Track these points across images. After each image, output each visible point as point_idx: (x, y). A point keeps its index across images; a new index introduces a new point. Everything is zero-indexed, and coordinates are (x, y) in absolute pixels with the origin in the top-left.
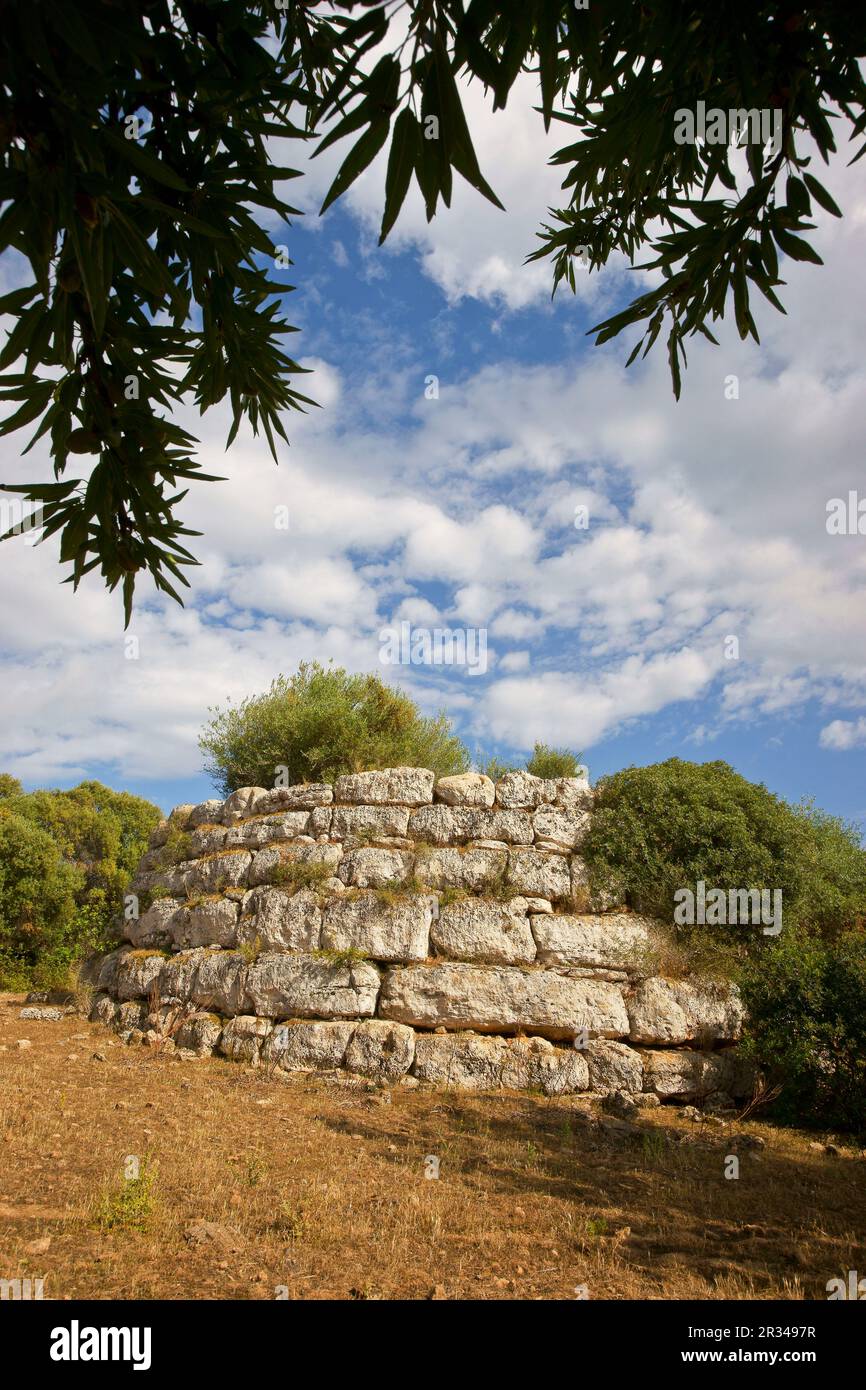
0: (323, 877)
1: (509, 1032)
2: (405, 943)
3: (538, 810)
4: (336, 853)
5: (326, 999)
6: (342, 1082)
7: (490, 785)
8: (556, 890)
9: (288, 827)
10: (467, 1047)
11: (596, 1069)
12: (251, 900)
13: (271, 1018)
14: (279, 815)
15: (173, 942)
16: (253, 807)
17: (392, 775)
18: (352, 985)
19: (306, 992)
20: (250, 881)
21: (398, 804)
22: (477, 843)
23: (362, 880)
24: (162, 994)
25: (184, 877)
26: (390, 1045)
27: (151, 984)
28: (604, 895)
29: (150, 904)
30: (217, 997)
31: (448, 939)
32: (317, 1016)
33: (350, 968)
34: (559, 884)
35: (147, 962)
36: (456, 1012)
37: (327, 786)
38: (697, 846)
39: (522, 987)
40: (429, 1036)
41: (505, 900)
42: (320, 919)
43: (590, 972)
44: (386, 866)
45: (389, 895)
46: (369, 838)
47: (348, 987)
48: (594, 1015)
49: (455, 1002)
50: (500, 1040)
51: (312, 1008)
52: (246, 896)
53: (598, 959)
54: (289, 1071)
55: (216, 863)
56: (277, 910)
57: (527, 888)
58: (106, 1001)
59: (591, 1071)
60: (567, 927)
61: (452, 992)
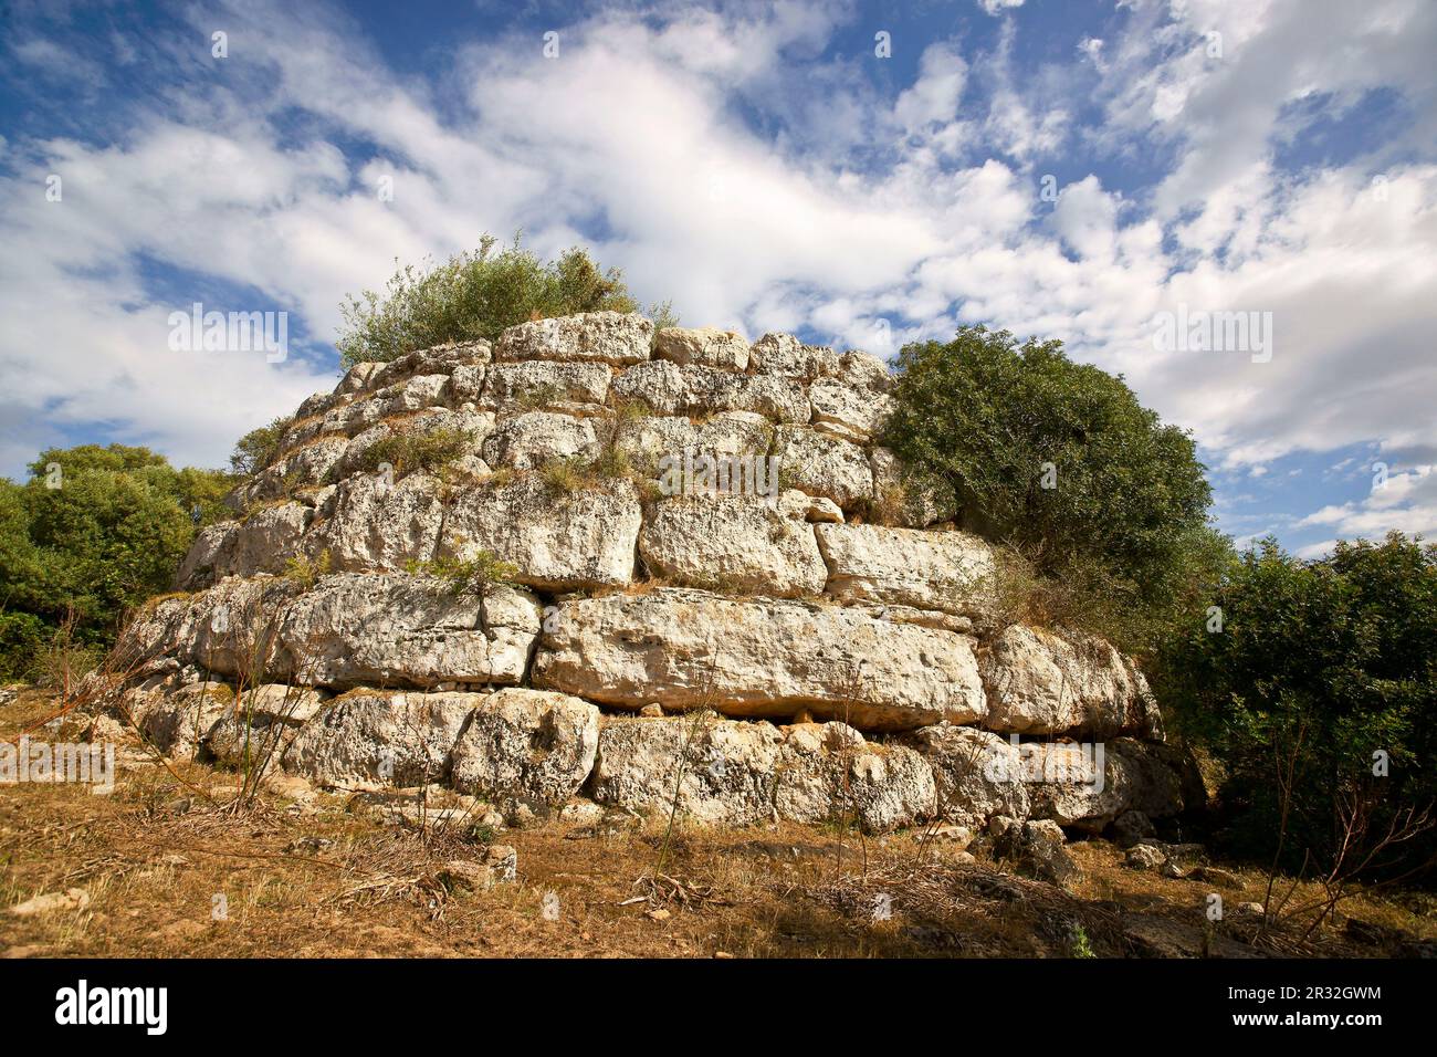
0: (454, 455)
1: (784, 714)
2: (591, 554)
3: (815, 383)
4: (486, 423)
5: (426, 649)
7: (742, 341)
8: (853, 488)
9: (412, 395)
10: (706, 741)
11: (948, 779)
13: (320, 688)
14: (402, 383)
16: (370, 384)
17: (587, 322)
18: (483, 624)
19: (388, 635)
20: (340, 475)
21: (596, 358)
22: (722, 415)
23: (520, 458)
26: (545, 736)
31: (671, 549)
32: (406, 682)
33: (480, 594)
34: (856, 479)
36: (683, 676)
39: (808, 630)
40: (628, 720)
42: (438, 518)
43: (918, 614)
44: (565, 438)
45: (566, 479)
46: (542, 400)
47: (474, 629)
48: (936, 682)
49: (682, 656)
50: (768, 728)
51: (397, 666)
52: (323, 493)
53: (927, 594)
54: (329, 789)
55: (296, 457)
56: (366, 505)
57: (805, 480)
59: (939, 783)
60: (876, 540)
61: (677, 637)
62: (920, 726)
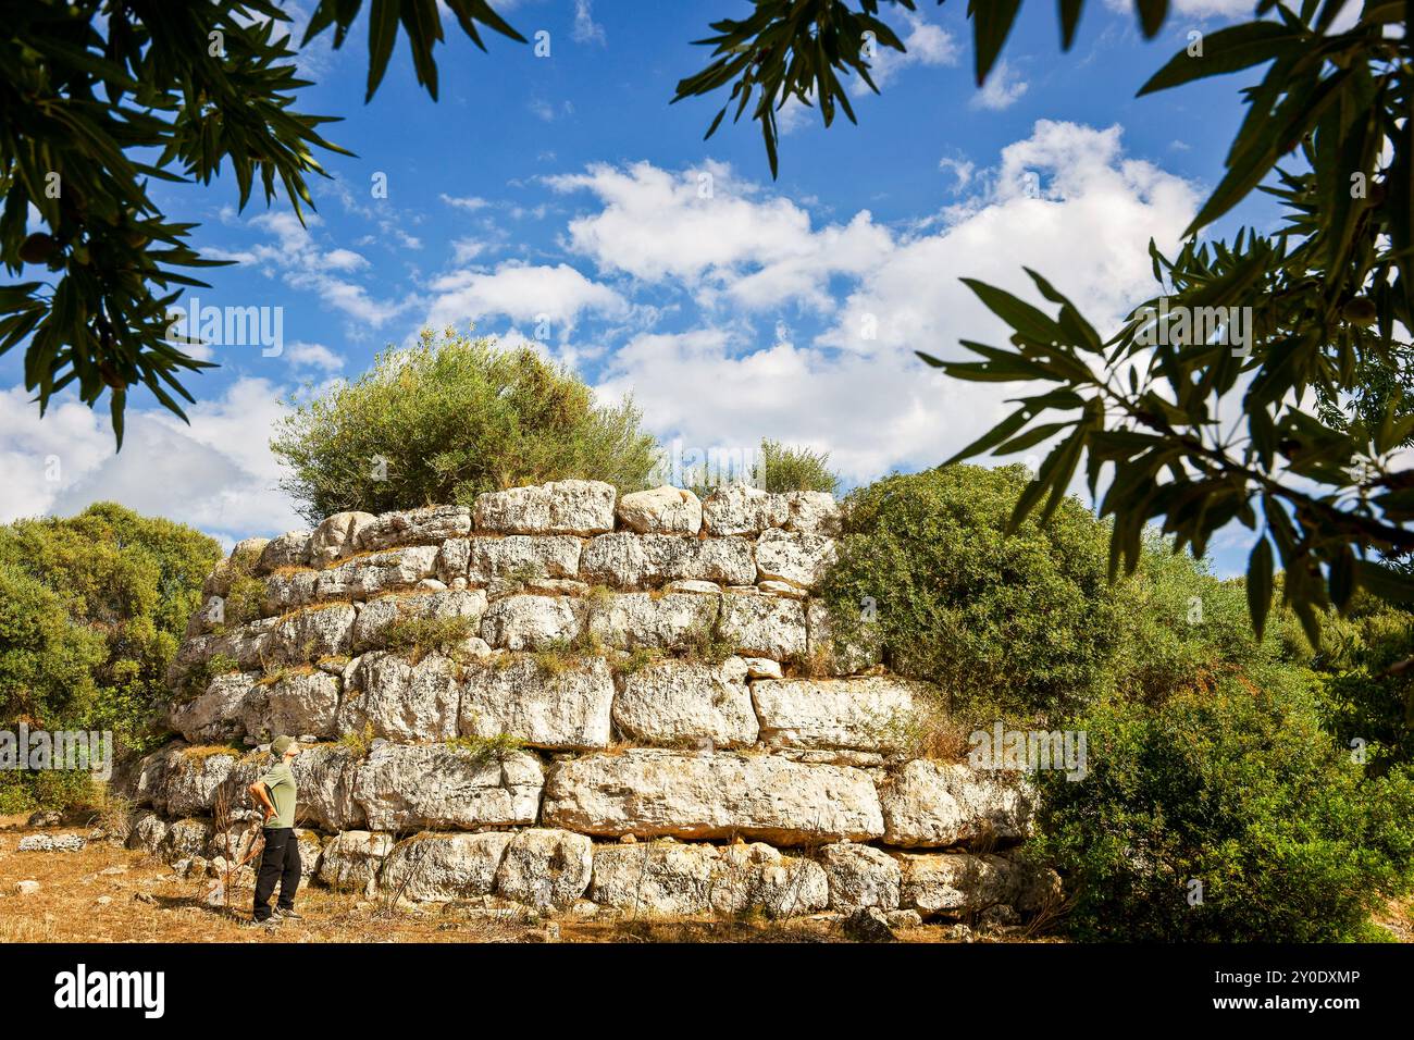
0: (459, 637)
1: (721, 838)
2: (578, 724)
3: (762, 538)
4: (476, 604)
5: (468, 804)
6: (492, 912)
7: (695, 504)
8: (787, 646)
9: (407, 569)
10: (664, 860)
11: (838, 882)
12: (357, 673)
13: (390, 832)
14: (393, 552)
15: (246, 733)
16: (355, 541)
17: (555, 492)
18: (504, 783)
19: (438, 794)
20: (354, 645)
21: (564, 533)
22: (677, 585)
23: (515, 641)
24: (233, 807)
25: (257, 643)
26: (558, 861)
27: (214, 794)
28: (853, 650)
29: (209, 682)
30: (314, 808)
31: (637, 716)
32: (456, 827)
33: (500, 760)
34: (790, 638)
35: (208, 763)
36: (648, 814)
37: (461, 508)
38: (981, 583)
39: (739, 778)
40: (612, 847)
41: (716, 661)
42: (456, 695)
43: (831, 755)
44: (546, 618)
45: (552, 660)
46: (524, 581)
47: (499, 787)
48: (836, 811)
49: (648, 801)
50: (709, 849)
51: (449, 817)
52: (350, 667)
53: (845, 737)
54: (418, 901)
55: (304, 622)
56: (395, 685)
57: (746, 645)
58: (151, 819)
59: (830, 884)
60: (801, 696)
61: (643, 788)
62: (826, 844)
